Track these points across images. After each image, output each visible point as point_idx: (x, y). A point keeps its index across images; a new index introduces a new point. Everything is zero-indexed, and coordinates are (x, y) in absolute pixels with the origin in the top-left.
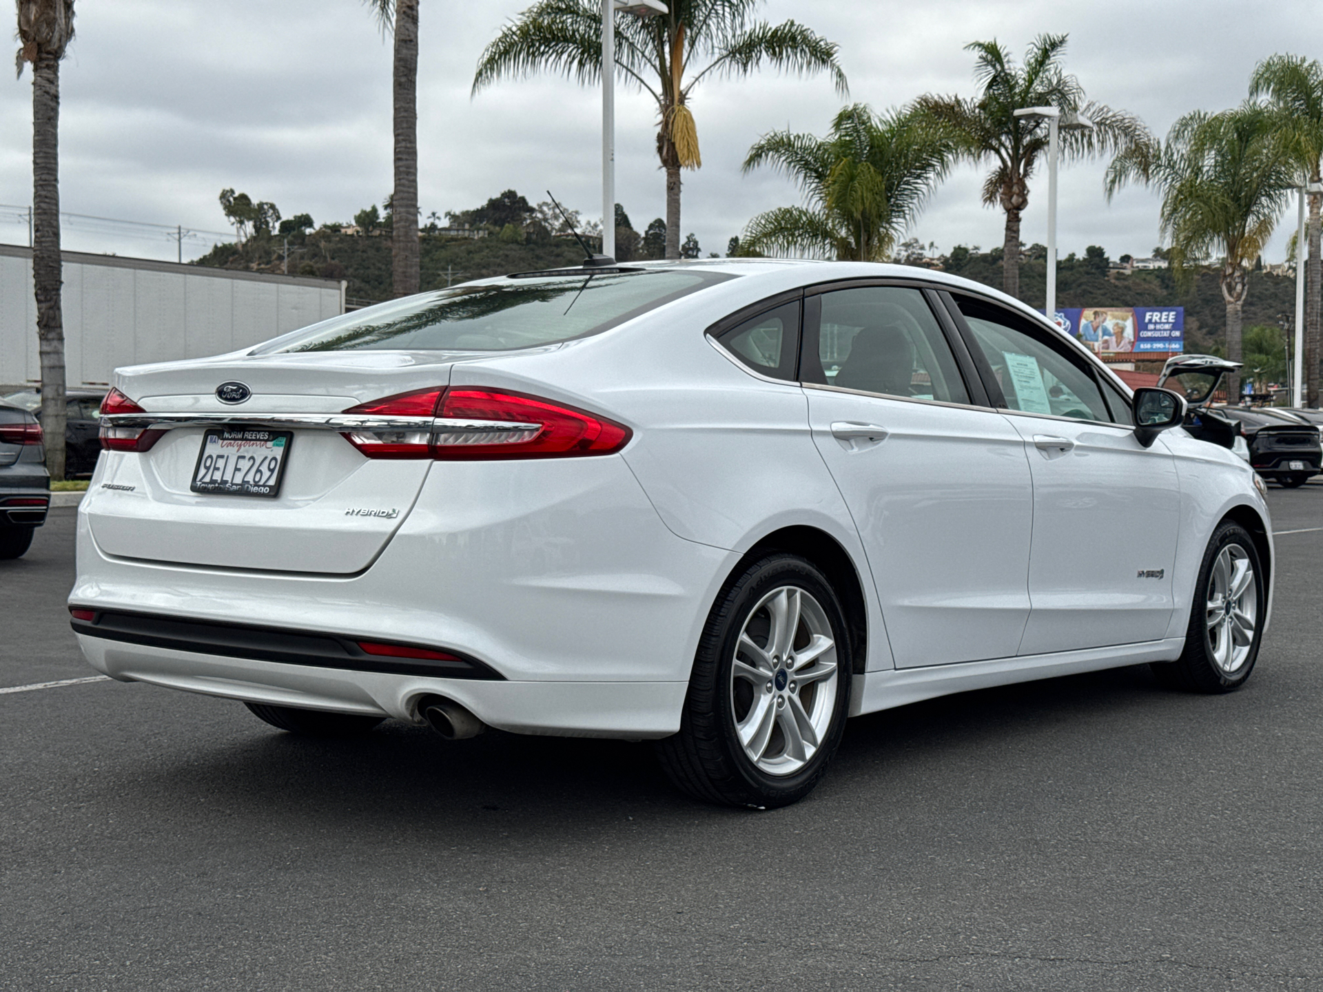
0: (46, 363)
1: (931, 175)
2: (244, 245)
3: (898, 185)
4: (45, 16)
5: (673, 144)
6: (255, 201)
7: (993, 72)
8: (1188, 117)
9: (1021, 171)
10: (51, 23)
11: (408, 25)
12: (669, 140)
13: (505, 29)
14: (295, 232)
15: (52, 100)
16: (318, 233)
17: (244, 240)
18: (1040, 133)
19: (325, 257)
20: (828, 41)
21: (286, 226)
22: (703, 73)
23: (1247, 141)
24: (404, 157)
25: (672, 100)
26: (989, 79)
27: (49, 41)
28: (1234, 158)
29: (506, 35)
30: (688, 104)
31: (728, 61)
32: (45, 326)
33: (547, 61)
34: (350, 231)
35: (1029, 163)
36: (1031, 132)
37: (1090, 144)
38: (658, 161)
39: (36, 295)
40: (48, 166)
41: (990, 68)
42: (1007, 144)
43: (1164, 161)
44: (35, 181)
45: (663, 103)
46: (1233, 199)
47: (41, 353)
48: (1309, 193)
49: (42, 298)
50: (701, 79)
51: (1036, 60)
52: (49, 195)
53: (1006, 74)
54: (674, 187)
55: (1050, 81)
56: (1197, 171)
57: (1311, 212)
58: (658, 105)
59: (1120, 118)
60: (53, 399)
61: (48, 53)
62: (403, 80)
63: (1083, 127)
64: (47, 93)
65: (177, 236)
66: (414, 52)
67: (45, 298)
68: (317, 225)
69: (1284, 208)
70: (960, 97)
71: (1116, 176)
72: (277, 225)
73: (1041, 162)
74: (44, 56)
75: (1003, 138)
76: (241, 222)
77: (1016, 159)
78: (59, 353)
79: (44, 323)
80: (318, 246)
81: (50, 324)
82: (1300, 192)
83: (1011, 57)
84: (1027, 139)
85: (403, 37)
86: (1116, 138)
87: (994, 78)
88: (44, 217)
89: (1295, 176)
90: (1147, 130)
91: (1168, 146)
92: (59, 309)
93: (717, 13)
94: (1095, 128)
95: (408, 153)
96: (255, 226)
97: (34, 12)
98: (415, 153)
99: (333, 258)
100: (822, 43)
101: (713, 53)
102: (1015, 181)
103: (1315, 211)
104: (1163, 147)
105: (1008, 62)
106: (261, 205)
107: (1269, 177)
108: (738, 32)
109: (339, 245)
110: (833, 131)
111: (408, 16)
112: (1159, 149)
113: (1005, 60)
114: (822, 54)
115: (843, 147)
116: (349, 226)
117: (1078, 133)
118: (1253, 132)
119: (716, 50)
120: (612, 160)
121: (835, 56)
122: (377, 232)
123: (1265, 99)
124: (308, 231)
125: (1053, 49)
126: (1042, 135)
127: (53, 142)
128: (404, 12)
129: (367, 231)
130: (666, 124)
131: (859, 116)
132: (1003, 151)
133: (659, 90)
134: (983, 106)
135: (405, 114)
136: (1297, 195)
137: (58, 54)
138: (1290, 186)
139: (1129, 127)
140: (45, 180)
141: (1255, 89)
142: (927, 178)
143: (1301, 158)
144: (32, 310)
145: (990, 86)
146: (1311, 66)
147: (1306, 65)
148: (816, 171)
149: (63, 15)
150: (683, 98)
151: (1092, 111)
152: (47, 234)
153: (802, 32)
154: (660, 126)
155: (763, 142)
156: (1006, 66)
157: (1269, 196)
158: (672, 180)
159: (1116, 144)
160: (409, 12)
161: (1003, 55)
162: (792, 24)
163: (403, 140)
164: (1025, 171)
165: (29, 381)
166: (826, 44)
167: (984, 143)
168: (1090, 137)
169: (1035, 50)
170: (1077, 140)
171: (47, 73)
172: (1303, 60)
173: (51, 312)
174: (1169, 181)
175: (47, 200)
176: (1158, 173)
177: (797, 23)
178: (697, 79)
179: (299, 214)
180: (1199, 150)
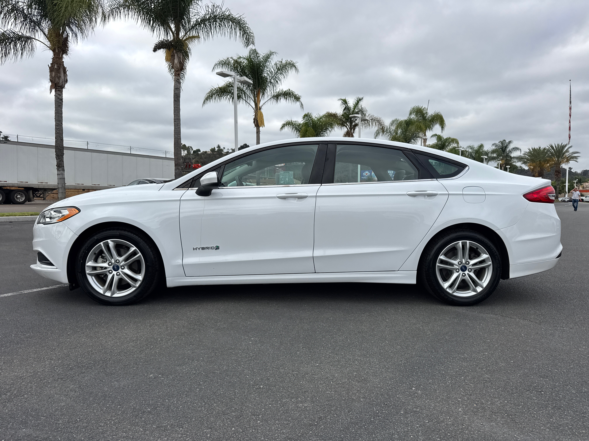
0: (59, 177)
1: (328, 131)
2: (185, 156)
3: (320, 134)
4: (57, 75)
5: (257, 121)
6: (187, 146)
7: (345, 106)
8: (394, 120)
9: (352, 132)
10: (59, 78)
11: (177, 84)
12: (256, 120)
13: (211, 89)
14: (196, 153)
15: (60, 100)
16: (201, 153)
17: (185, 155)
18: (357, 122)
19: (203, 159)
20: (299, 95)
21: (194, 152)
22: (266, 102)
23: (408, 126)
24: (176, 121)
25: (257, 109)
26: (344, 108)
27: (59, 83)
28: (405, 130)
29: (211, 91)
30: (262, 110)
31: (272, 99)
32: (58, 166)
33: (223, 98)
34: (209, 153)
35: (354, 130)
36: (354, 122)
37: (369, 125)
38: (254, 125)
39: (56, 157)
40: (59, 119)
41: (344, 105)
42: (349, 125)
43: (388, 131)
44: (55, 124)
45: (255, 110)
46: (405, 140)
47: (58, 174)
48: (423, 139)
49: (57, 158)
50: (265, 104)
51: (356, 103)
52: (59, 128)
53: (348, 107)
54: (258, 132)
55: (359, 109)
56: (397, 134)
57: (424, 144)
58: (254, 111)
59: (376, 118)
60: (61, 188)
61: (59, 86)
62: (176, 99)
63: (367, 120)
64: (59, 98)
65: (165, 153)
66: (179, 92)
67: (58, 158)
68: (201, 151)
69: (417, 142)
70: (337, 113)
71: (377, 135)
72: (192, 151)
73: (357, 129)
74: (57, 87)
75: (348, 123)
76: (184, 151)
77: (351, 128)
78: (63, 174)
79: (58, 165)
80: (202, 156)
81: (60, 166)
82: (421, 139)
83: (349, 102)
84: (353, 124)
85: (176, 87)
86: (375, 123)
87: (345, 107)
88: (58, 134)
89: (420, 134)
90: (383, 121)
91: (389, 127)
92: (63, 161)
93: (269, 86)
94: (370, 121)
95: (178, 120)
96: (187, 152)
97: (54, 74)
98: (180, 120)
99: (205, 159)
100: (297, 95)
101: (268, 97)
102: (350, 134)
103: (425, 144)
104: (388, 127)
105: (349, 103)
106: (188, 147)
107: (414, 135)
108: (275, 91)
109: (207, 156)
110: (303, 119)
111: (177, 82)
112: (387, 128)
113: (348, 103)
114: (297, 99)
115: (306, 124)
116: (209, 152)
117: (366, 122)
118: (410, 124)
119: (269, 96)
120: (237, 123)
121: (300, 99)
122: (215, 153)
123: (413, 116)
124: (199, 153)
125: (360, 101)
126: (357, 123)
127: (61, 113)
128: (176, 81)
129: (213, 153)
130: (256, 115)
131: (310, 116)
132: (348, 127)
133: (254, 107)
134: (342, 115)
135: (177, 109)
136: (420, 139)
137: (63, 87)
138: (419, 137)
139: (379, 120)
140: (58, 124)
141: (411, 114)
142: (327, 132)
143: (421, 130)
144: (55, 162)
145: (344, 110)
146: (424, 108)
147: (423, 108)
148: (299, 130)
149: (63, 76)
150: (260, 109)
151: (370, 116)
152: (58, 139)
153: (292, 92)
154: (254, 116)
155: (285, 123)
156: (348, 105)
157: (414, 140)
158: (257, 130)
159: (376, 125)
160: (178, 80)
161: (347, 102)
162: (290, 90)
163: (176, 116)
164: (353, 132)
165: (92, 185)
166: (298, 96)
167: (343, 124)
168: (369, 123)
169: (356, 101)
170: (366, 124)
171: (58, 92)
172: (422, 107)
173: (60, 162)
174: (390, 136)
175: (59, 129)
176: (387, 134)
177: (291, 90)
178: (264, 104)
179: (197, 149)
180: (397, 128)
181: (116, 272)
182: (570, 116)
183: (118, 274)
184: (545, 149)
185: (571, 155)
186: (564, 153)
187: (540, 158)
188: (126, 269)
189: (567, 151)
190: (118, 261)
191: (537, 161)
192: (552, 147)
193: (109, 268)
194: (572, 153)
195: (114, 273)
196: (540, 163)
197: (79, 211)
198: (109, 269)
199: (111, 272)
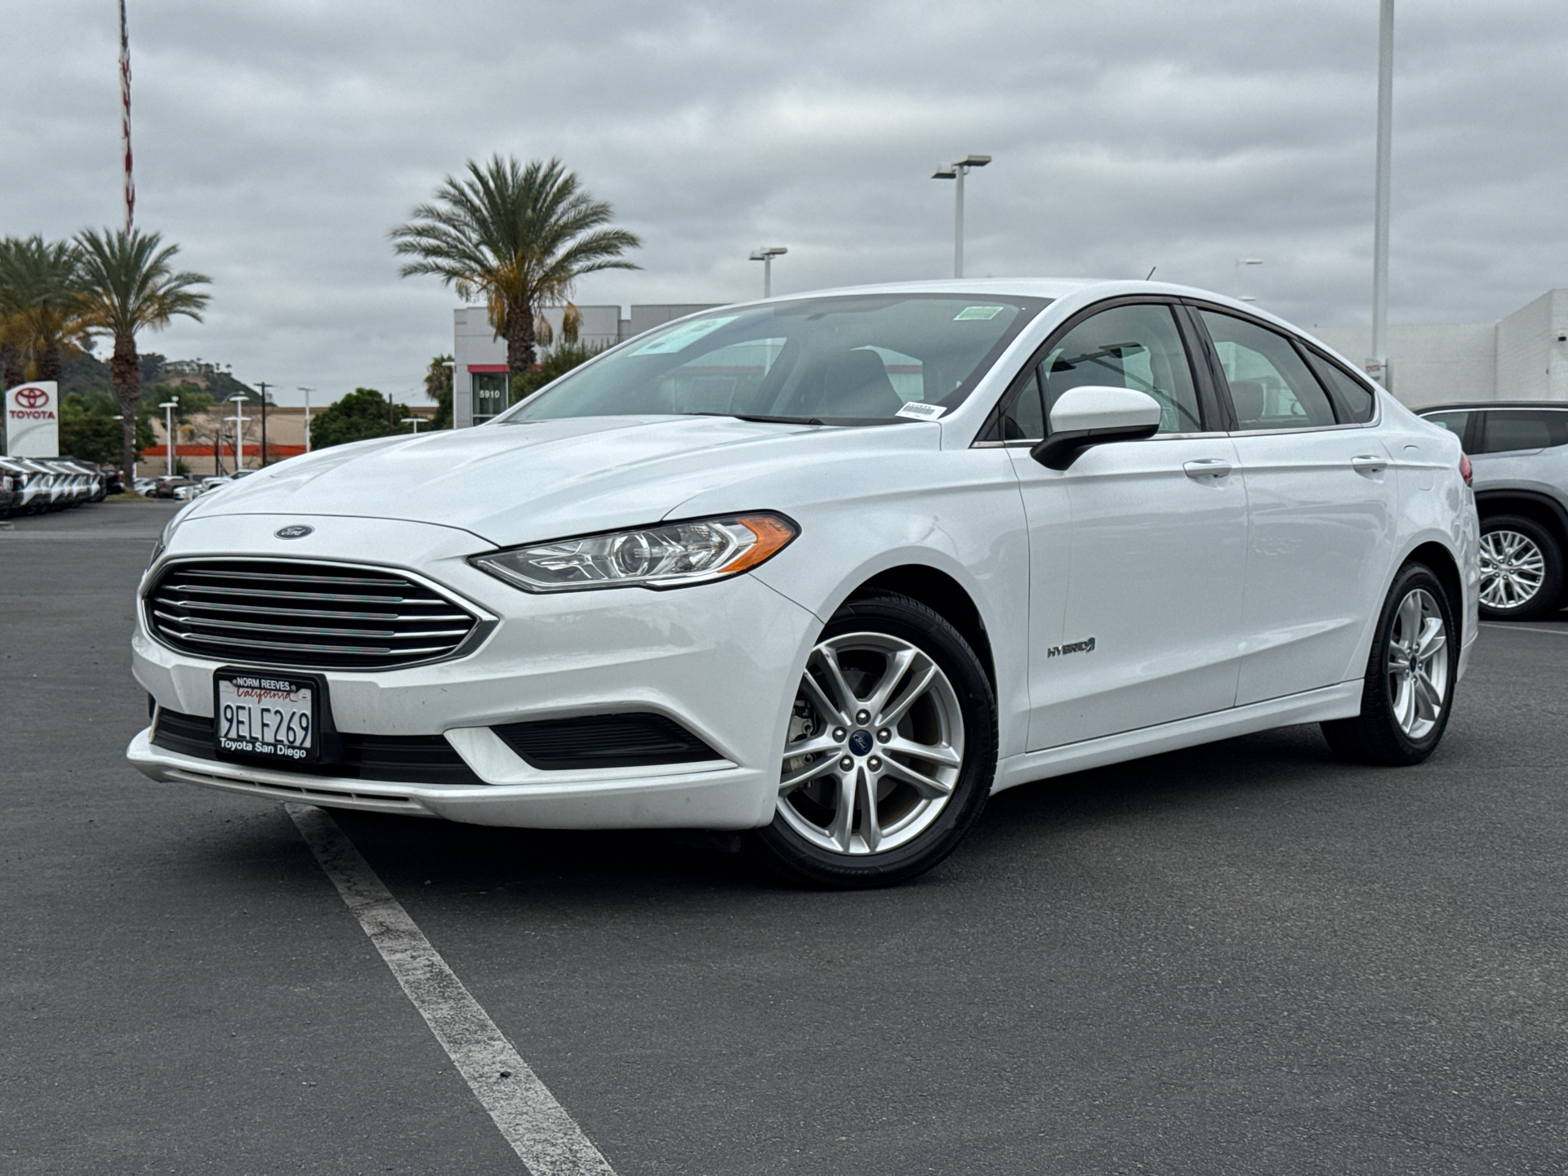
181: (866, 758)
182: (127, 103)
183: (874, 762)
184: (61, 249)
185: (175, 287)
186: (147, 277)
187: (47, 291)
188: (895, 737)
189: (157, 268)
190: (863, 716)
191: (34, 306)
192: (94, 241)
193: (838, 749)
194: (177, 278)
195: (860, 761)
196: (46, 315)
197: (796, 529)
198: (841, 754)
199: (847, 762)
